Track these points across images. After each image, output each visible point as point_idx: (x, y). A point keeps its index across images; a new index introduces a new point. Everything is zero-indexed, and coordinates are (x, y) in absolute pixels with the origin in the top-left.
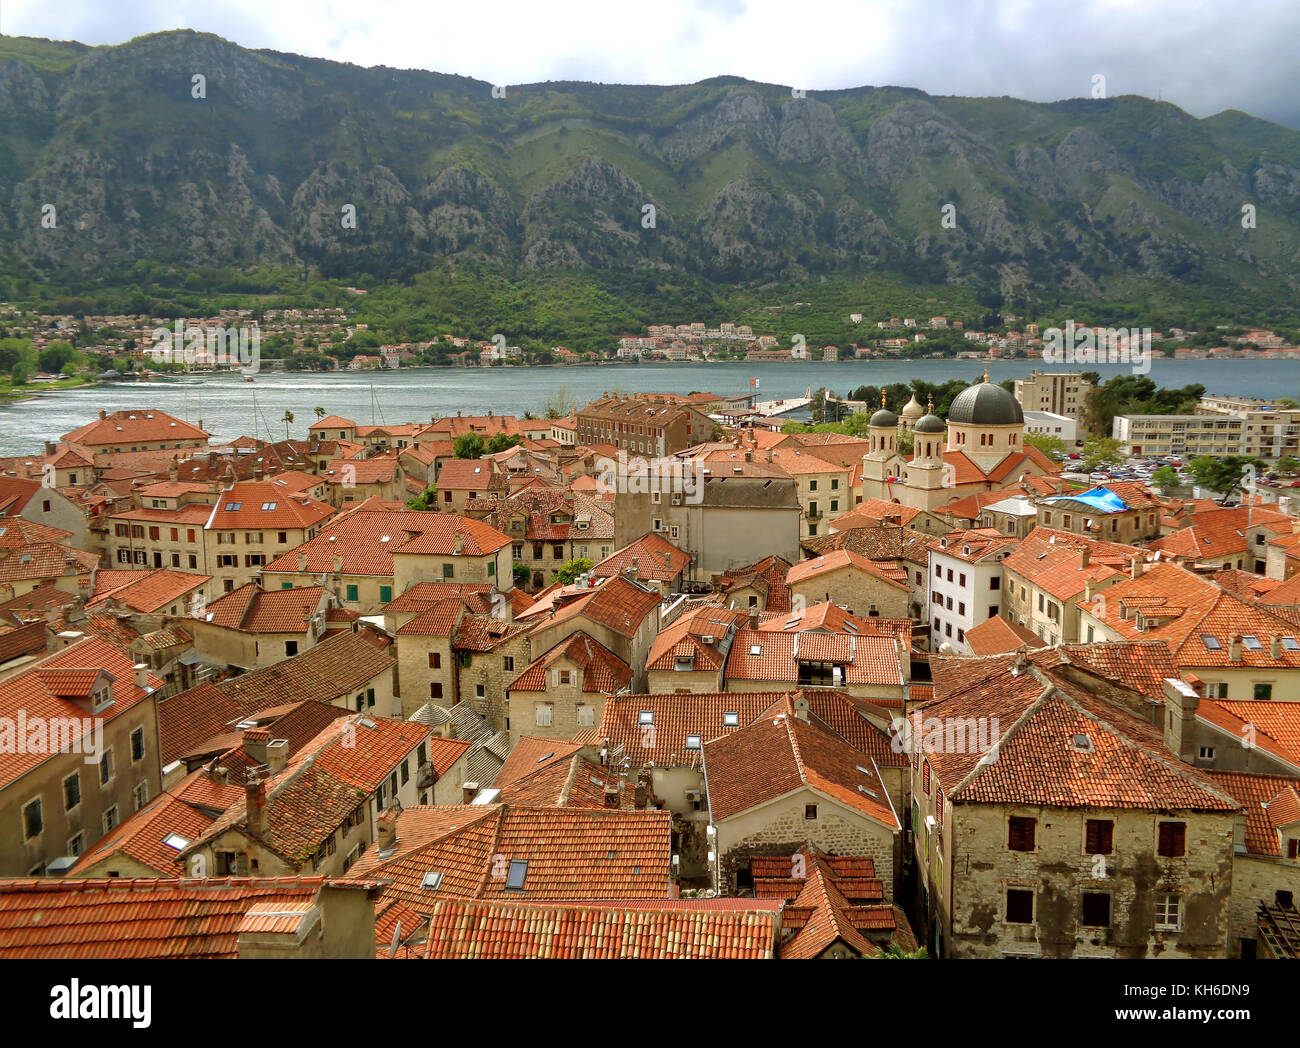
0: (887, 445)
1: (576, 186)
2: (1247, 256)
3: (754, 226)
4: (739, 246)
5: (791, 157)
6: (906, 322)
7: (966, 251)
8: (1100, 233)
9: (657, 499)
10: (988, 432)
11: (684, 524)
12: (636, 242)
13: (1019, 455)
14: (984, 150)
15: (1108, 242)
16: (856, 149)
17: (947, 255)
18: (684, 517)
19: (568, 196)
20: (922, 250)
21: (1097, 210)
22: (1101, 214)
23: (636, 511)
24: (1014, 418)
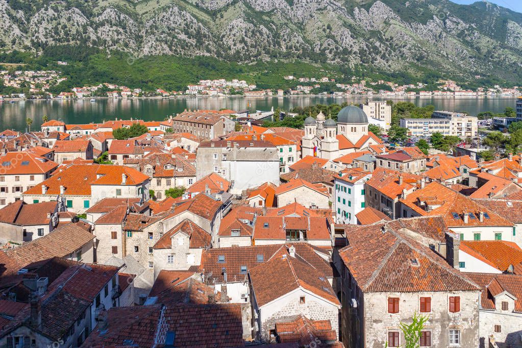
0: (312, 133)
3: (246, 38)
4: (240, 46)
5: (262, 10)
6: (312, 79)
7: (335, 50)
8: (388, 43)
9: (216, 157)
10: (354, 126)
11: (228, 168)
12: (194, 44)
13: (366, 136)
14: (341, 9)
15: (391, 47)
16: (289, 7)
17: (327, 51)
18: (228, 165)
20: (317, 50)
21: (386, 34)
22: (388, 36)
23: (206, 163)
24: (364, 121)
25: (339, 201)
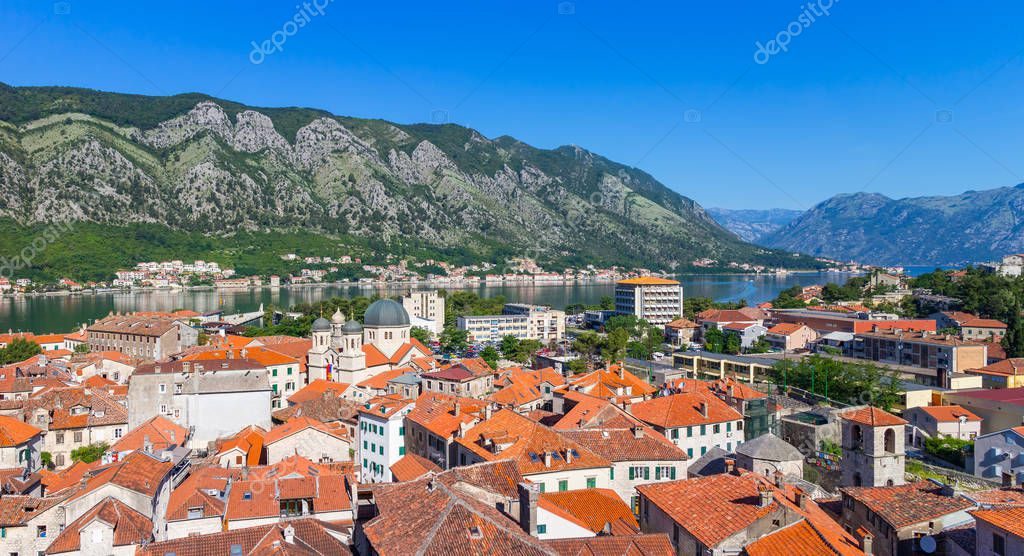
0: (324, 342)
1: (79, 161)
2: (520, 220)
3: (217, 194)
4: (207, 207)
5: (244, 149)
6: (325, 259)
7: (361, 213)
8: (440, 204)
9: (163, 390)
10: (388, 330)
11: (185, 406)
12: (128, 203)
13: (408, 345)
14: (369, 151)
15: (445, 210)
16: (288, 146)
17: (349, 216)
18: (184, 401)
19: (72, 168)
20: (333, 214)
21: (438, 191)
22: (439, 193)
23: (146, 400)
24: (404, 321)
25: (366, 447)
